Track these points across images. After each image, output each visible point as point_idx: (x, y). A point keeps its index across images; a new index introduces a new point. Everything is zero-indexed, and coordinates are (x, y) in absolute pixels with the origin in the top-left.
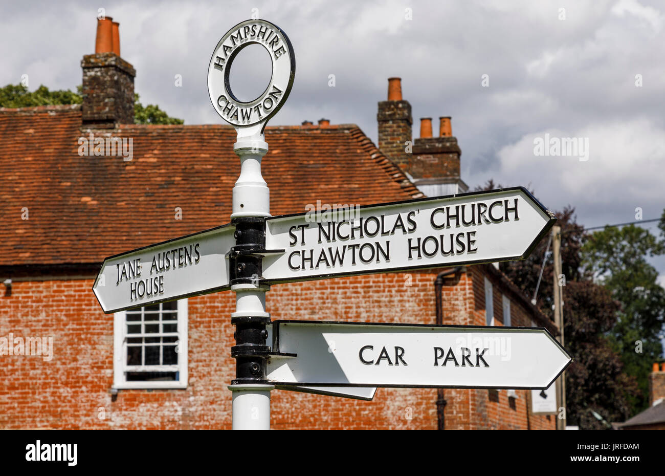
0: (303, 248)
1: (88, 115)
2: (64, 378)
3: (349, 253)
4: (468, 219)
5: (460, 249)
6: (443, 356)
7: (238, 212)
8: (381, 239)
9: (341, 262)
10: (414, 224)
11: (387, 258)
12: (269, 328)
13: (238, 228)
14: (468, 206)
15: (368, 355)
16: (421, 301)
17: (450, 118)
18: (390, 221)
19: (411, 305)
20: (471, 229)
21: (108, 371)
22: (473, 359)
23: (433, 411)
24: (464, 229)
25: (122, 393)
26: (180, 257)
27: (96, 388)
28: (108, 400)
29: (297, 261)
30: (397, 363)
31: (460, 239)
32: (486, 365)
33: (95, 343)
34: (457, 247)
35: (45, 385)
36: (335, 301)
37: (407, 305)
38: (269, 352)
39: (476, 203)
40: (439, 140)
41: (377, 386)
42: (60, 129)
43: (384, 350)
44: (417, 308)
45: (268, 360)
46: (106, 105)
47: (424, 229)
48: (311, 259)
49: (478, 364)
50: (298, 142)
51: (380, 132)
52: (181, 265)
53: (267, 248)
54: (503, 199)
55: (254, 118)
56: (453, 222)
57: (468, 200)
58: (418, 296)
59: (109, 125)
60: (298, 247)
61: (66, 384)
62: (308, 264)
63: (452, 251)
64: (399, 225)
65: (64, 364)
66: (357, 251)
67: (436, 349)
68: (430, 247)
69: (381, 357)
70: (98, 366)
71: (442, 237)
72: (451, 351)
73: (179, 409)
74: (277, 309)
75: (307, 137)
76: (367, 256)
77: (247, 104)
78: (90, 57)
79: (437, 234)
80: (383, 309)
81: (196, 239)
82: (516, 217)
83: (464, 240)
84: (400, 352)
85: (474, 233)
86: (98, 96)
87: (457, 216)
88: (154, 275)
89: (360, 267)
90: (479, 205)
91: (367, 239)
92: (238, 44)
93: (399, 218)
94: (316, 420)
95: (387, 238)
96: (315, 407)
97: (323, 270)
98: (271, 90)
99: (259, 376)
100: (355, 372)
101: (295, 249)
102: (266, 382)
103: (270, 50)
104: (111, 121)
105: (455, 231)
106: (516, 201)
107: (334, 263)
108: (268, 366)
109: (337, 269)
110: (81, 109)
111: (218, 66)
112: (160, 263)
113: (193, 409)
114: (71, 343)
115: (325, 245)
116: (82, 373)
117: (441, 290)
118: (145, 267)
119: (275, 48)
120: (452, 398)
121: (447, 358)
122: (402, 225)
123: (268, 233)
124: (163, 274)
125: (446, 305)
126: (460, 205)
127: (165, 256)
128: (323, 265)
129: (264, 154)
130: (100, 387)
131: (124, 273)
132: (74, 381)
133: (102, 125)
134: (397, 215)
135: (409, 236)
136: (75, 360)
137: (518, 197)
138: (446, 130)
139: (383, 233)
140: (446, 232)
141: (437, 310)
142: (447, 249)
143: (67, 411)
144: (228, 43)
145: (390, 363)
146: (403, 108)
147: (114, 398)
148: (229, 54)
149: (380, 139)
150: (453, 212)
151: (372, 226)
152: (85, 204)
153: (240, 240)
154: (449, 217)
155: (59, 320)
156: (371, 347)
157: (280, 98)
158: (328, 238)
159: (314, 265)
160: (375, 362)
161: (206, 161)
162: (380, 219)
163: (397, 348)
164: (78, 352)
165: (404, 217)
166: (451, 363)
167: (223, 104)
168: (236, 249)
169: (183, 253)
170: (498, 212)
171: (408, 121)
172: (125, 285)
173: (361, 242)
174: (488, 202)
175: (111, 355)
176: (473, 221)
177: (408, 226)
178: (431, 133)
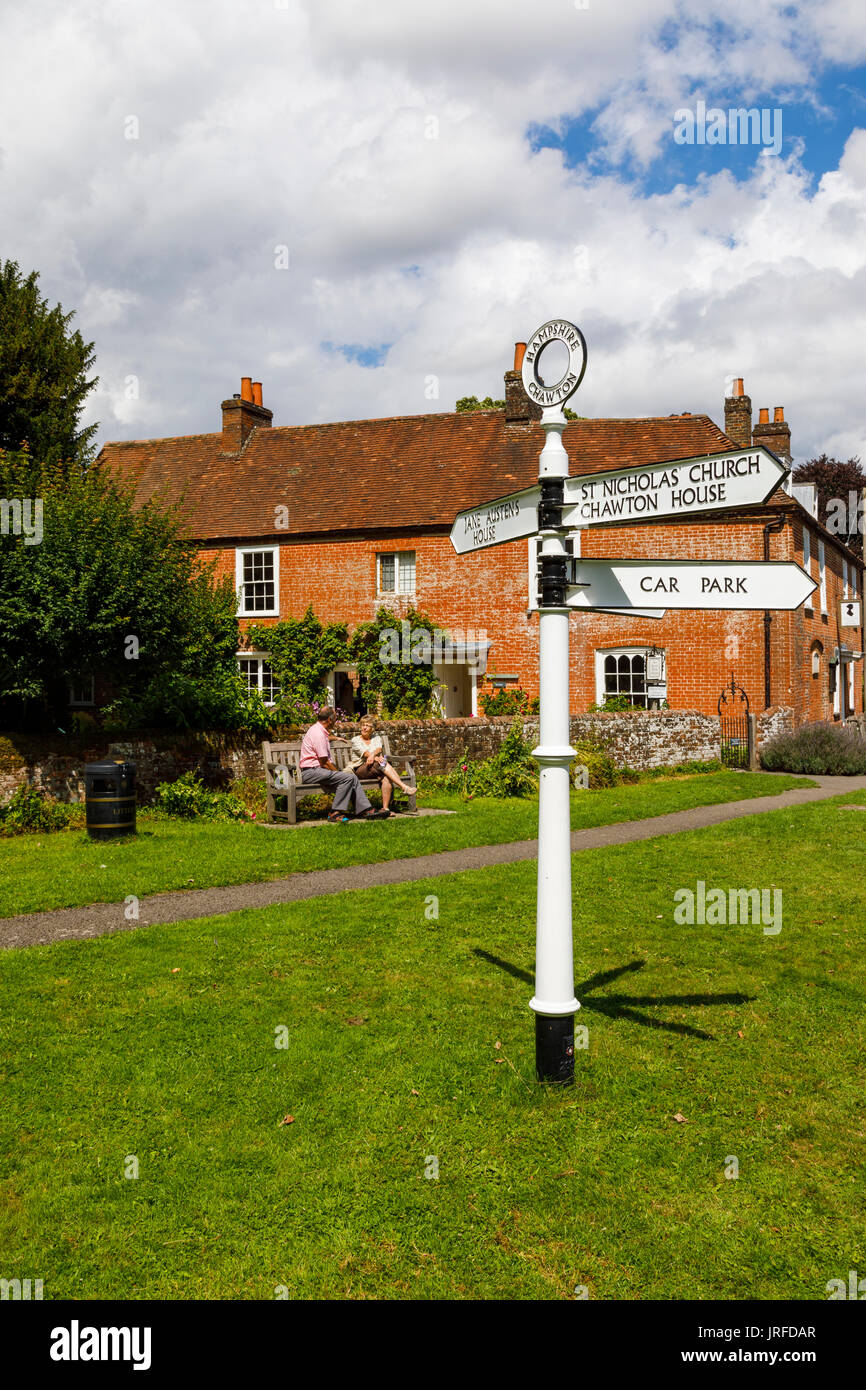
0: (592, 501)
1: (510, 416)
2: (494, 602)
3: (626, 503)
4: (719, 474)
5: (713, 498)
6: (709, 585)
7: (543, 474)
8: (650, 492)
9: (620, 511)
10: (676, 479)
11: (655, 507)
12: (569, 565)
13: (544, 486)
14: (719, 462)
15: (647, 584)
16: (753, 544)
17: (782, 408)
18: (658, 477)
19: (745, 548)
20: (721, 481)
21: (525, 598)
22: (734, 586)
23: (761, 625)
24: (716, 482)
25: (534, 613)
26: (506, 511)
27: (516, 609)
28: (525, 618)
29: (587, 511)
30: (671, 590)
31: (713, 490)
32: (745, 591)
33: (515, 578)
34: (710, 497)
35: (482, 608)
36: (688, 546)
37: (742, 548)
38: (568, 582)
39: (726, 460)
40: (773, 425)
41: (666, 608)
42: (490, 426)
43: (661, 581)
44: (749, 550)
45: (567, 589)
46: (522, 407)
47: (684, 483)
48: (598, 509)
49: (738, 591)
50: (662, 429)
51: (726, 420)
52: (506, 517)
53: (565, 502)
54: (747, 456)
55: (556, 399)
56: (707, 476)
57: (719, 458)
58: (750, 541)
59: (524, 422)
60: (589, 500)
61: (496, 607)
62: (595, 513)
63: (706, 500)
64: (665, 480)
65: (494, 592)
66: (633, 502)
67: (703, 579)
68: (689, 497)
69: (658, 586)
70: (518, 594)
71: (698, 488)
72: (715, 581)
73: (575, 624)
74: (645, 552)
75: (668, 426)
76: (640, 506)
77: (551, 388)
78: (510, 373)
79: (694, 486)
80: (725, 551)
81: (517, 497)
82: (758, 471)
83: (716, 491)
84: (673, 582)
85: (723, 485)
86: (516, 401)
87: (710, 472)
88: (490, 525)
89: (635, 515)
90: (728, 462)
91: (640, 493)
92: (544, 341)
93: (665, 474)
94: (674, 632)
95: (655, 491)
96: (673, 622)
97: (607, 518)
98: (569, 376)
99: (561, 602)
100: (637, 598)
101: (586, 502)
102: (565, 606)
103: (568, 344)
104: (526, 419)
105: (708, 483)
106: (758, 457)
107: (615, 512)
108: (568, 594)
109: (618, 517)
110: (505, 411)
111: (529, 359)
112: (493, 516)
113: (584, 624)
114: (498, 578)
115: (609, 498)
116: (507, 599)
117: (768, 536)
118: (483, 518)
119: (572, 342)
120: (776, 616)
121: (713, 586)
122: (667, 480)
123: (566, 490)
124: (495, 524)
125: (772, 547)
126: (713, 462)
127: (496, 510)
128: (607, 514)
129: (564, 428)
130: (519, 609)
131: (469, 525)
132: (502, 605)
133: (520, 422)
134: (663, 473)
135: (673, 489)
136: (502, 590)
137: (760, 454)
138: (778, 417)
139: (652, 487)
140: (701, 485)
141: (765, 551)
142: (702, 498)
143: (496, 626)
144: (537, 340)
145: (666, 590)
146: (745, 401)
147: (529, 616)
148: (537, 349)
149: (727, 425)
150: (707, 468)
151: (644, 482)
152: (508, 479)
153: (545, 495)
154: (704, 472)
155: (490, 562)
156: (650, 578)
157: (575, 382)
158: (611, 492)
159: (600, 514)
160: (654, 589)
161: (594, 445)
162: (650, 476)
163: (671, 579)
164: (504, 584)
165: (669, 473)
166: (715, 590)
167: (533, 389)
168: (542, 503)
169: (508, 507)
170: (743, 467)
171: (749, 411)
172: (470, 533)
173: (636, 495)
174: (735, 459)
175: (527, 586)
176: (723, 475)
177: (672, 481)
178: (768, 420)
